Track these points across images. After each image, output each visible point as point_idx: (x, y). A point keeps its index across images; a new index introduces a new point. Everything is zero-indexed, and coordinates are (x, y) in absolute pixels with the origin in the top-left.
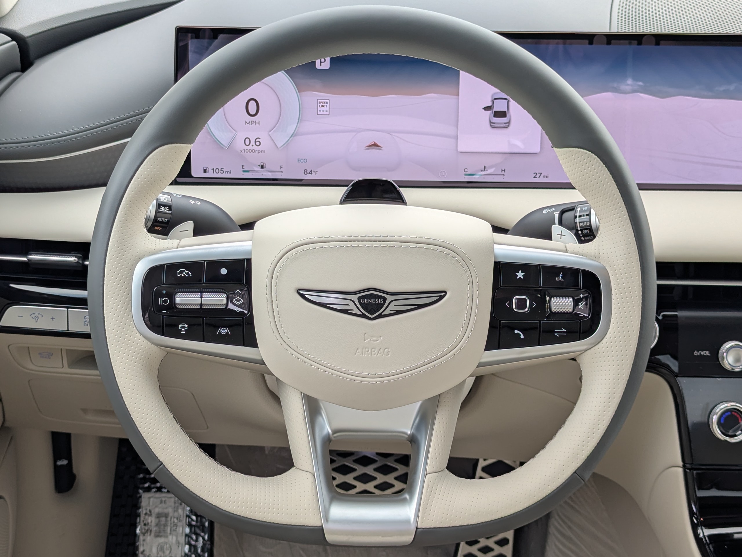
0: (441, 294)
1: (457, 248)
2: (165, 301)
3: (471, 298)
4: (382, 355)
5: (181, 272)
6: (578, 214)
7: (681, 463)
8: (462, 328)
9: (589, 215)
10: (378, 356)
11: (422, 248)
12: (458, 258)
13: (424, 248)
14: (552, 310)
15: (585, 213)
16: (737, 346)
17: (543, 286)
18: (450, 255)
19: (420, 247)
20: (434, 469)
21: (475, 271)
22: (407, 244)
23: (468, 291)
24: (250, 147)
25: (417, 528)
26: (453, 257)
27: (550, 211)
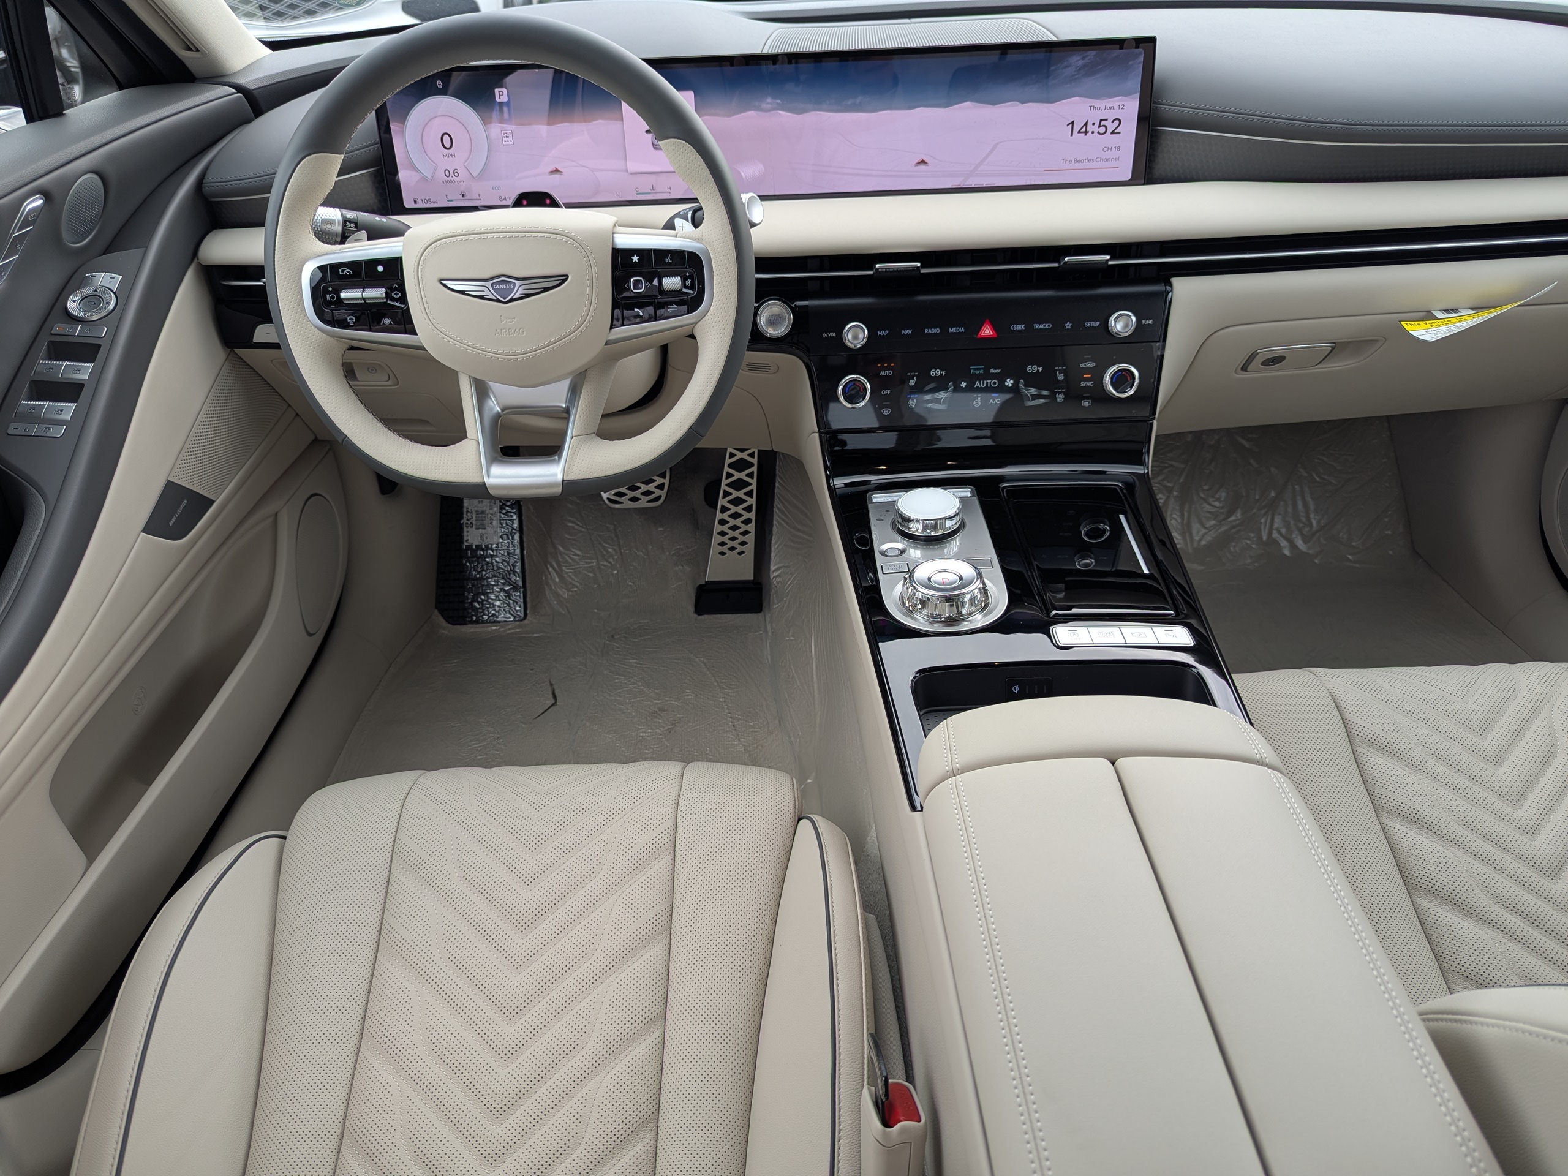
0: (564, 278)
2: (333, 297)
3: (590, 281)
5: (343, 271)
7: (817, 429)
8: (585, 308)
12: (576, 244)
14: (664, 289)
16: (858, 326)
17: (655, 268)
20: (579, 433)
23: (587, 274)
24: (450, 178)
25: (563, 481)
26: (571, 243)
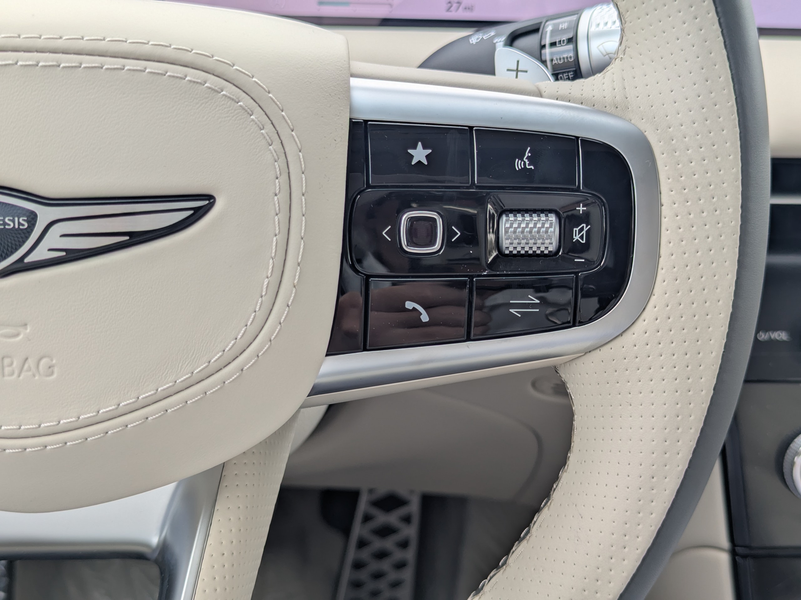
0: (198, 205)
1: (245, 74)
3: (283, 216)
4: (34, 376)
6: (547, 41)
7: (723, 540)
8: (262, 297)
9: (573, 40)
10: (21, 378)
11: (141, 71)
12: (246, 101)
13: (147, 71)
14: (504, 248)
15: (565, 37)
17: (479, 184)
18: (224, 93)
19: (135, 68)
21: (295, 140)
22: (96, 61)
23: (276, 195)
26: (229, 97)
27: (485, 39)
